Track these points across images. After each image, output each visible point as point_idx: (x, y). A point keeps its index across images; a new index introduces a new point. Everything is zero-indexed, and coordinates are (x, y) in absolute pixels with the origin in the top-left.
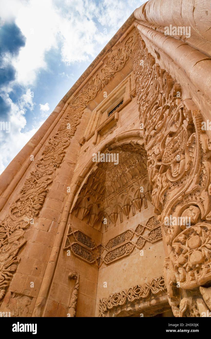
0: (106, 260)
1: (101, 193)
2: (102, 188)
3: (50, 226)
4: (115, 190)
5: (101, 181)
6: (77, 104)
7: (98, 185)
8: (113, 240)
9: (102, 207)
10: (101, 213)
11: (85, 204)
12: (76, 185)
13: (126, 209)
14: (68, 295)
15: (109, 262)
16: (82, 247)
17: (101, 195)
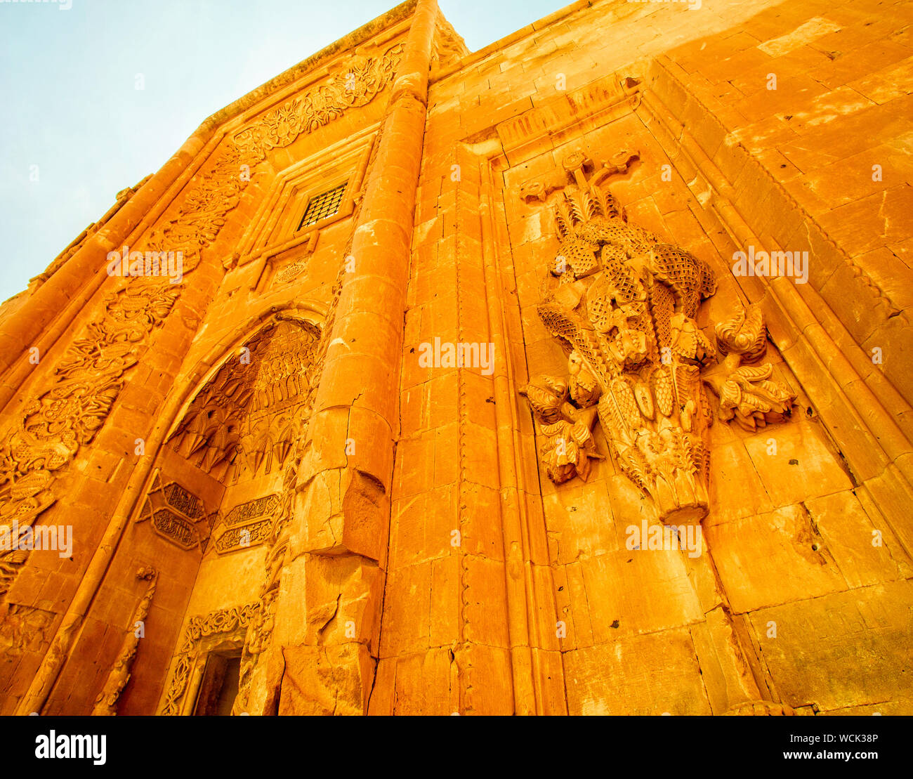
0: (220, 545)
1: (241, 403)
2: (246, 392)
3: (113, 470)
4: (271, 404)
5: (247, 379)
6: (245, 142)
7: (238, 387)
8: (242, 506)
9: (235, 432)
10: (231, 446)
11: (200, 427)
12: (189, 381)
13: (281, 449)
14: (130, 610)
15: (224, 551)
16: (176, 517)
17: (241, 407)
